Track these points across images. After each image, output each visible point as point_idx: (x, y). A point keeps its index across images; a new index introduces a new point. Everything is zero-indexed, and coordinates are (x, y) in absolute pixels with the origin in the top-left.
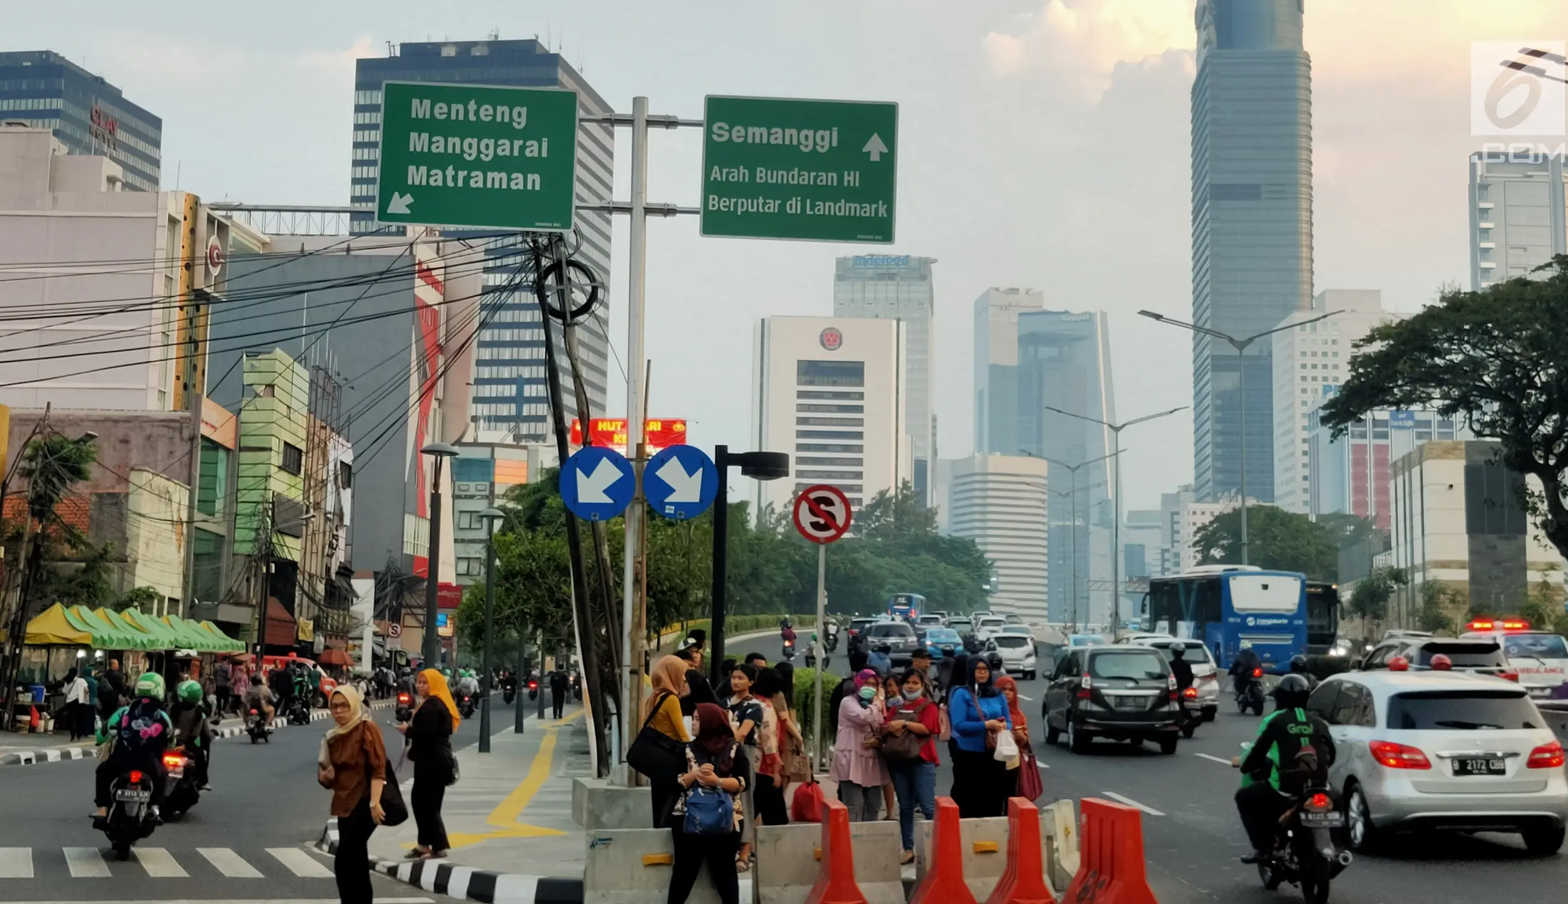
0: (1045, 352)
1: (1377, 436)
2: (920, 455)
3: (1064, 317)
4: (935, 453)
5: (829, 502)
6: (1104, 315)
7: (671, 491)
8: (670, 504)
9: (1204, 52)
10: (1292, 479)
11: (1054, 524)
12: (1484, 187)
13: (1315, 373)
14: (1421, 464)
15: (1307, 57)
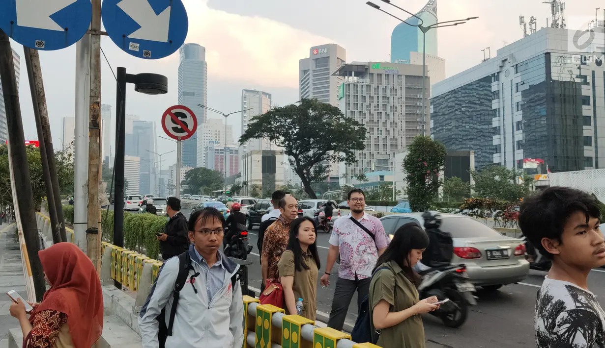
0: (140, 131)
1: (221, 153)
2: (107, 155)
3: (145, 122)
4: (111, 155)
5: (184, 116)
6: (155, 123)
7: (136, 26)
8: (135, 41)
9: (182, 59)
10: (201, 162)
11: (141, 173)
12: (245, 97)
13: (207, 138)
14: (251, 155)
15: (206, 63)
